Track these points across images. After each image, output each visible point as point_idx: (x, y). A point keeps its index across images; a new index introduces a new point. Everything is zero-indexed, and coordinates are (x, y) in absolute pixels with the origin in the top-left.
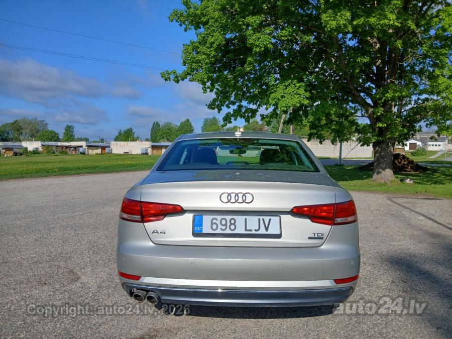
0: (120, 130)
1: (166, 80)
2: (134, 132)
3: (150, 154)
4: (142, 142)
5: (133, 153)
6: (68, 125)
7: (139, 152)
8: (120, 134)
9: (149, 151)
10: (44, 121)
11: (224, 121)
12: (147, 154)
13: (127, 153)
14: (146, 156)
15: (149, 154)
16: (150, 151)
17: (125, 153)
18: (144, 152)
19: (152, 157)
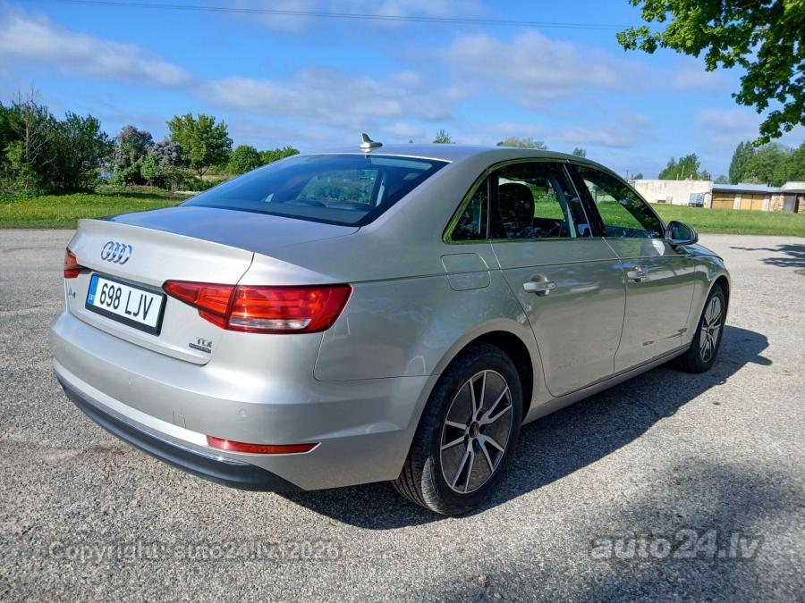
0: (673, 160)
1: (627, 47)
2: (699, 163)
3: (707, 205)
4: (697, 182)
5: (674, 202)
6: (577, 149)
7: (686, 201)
8: (671, 166)
9: (705, 201)
10: (542, 143)
11: (762, 133)
12: (700, 205)
13: (664, 201)
14: (699, 208)
15: (705, 206)
16: (707, 199)
17: (659, 201)
18: (695, 202)
19: (711, 212)
